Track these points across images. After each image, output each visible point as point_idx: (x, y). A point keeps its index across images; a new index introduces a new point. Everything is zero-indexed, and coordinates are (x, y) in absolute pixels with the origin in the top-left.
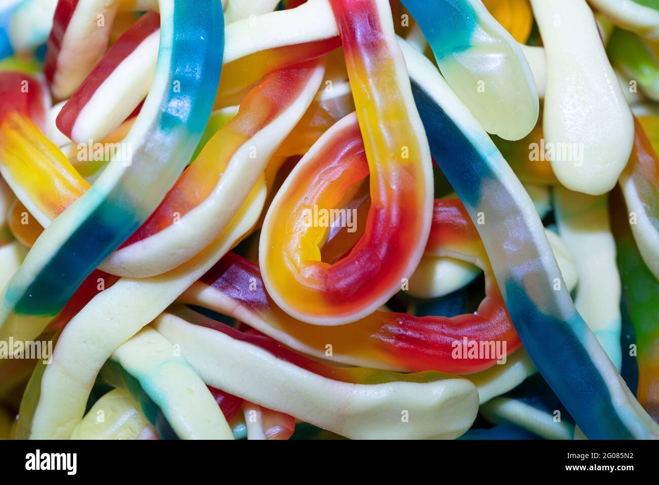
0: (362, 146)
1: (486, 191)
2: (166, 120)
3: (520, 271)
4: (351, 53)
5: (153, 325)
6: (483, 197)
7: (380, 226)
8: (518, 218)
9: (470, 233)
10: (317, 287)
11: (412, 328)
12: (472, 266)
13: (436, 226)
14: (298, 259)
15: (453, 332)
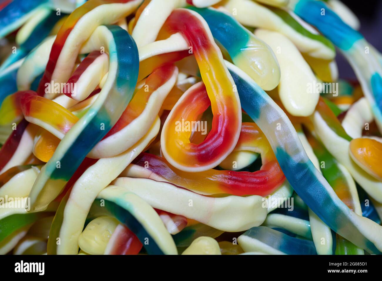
4: (197, 50)
6: (262, 112)
10: (193, 153)
12: (254, 153)
15: (254, 176)
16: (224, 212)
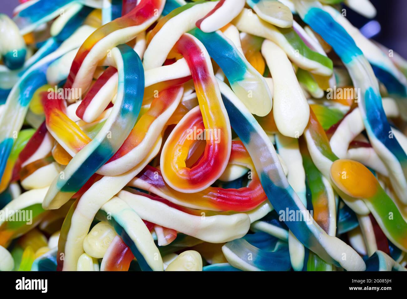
0: (202, 120)
1: (252, 137)
2: (123, 111)
3: (267, 169)
4: (197, 83)
5: (117, 195)
6: (251, 140)
7: (211, 153)
8: (266, 148)
9: (246, 155)
10: (185, 178)
11: (223, 194)
12: (246, 168)
13: (233, 152)
14: (177, 167)
15: (240, 195)
16: (209, 229)
